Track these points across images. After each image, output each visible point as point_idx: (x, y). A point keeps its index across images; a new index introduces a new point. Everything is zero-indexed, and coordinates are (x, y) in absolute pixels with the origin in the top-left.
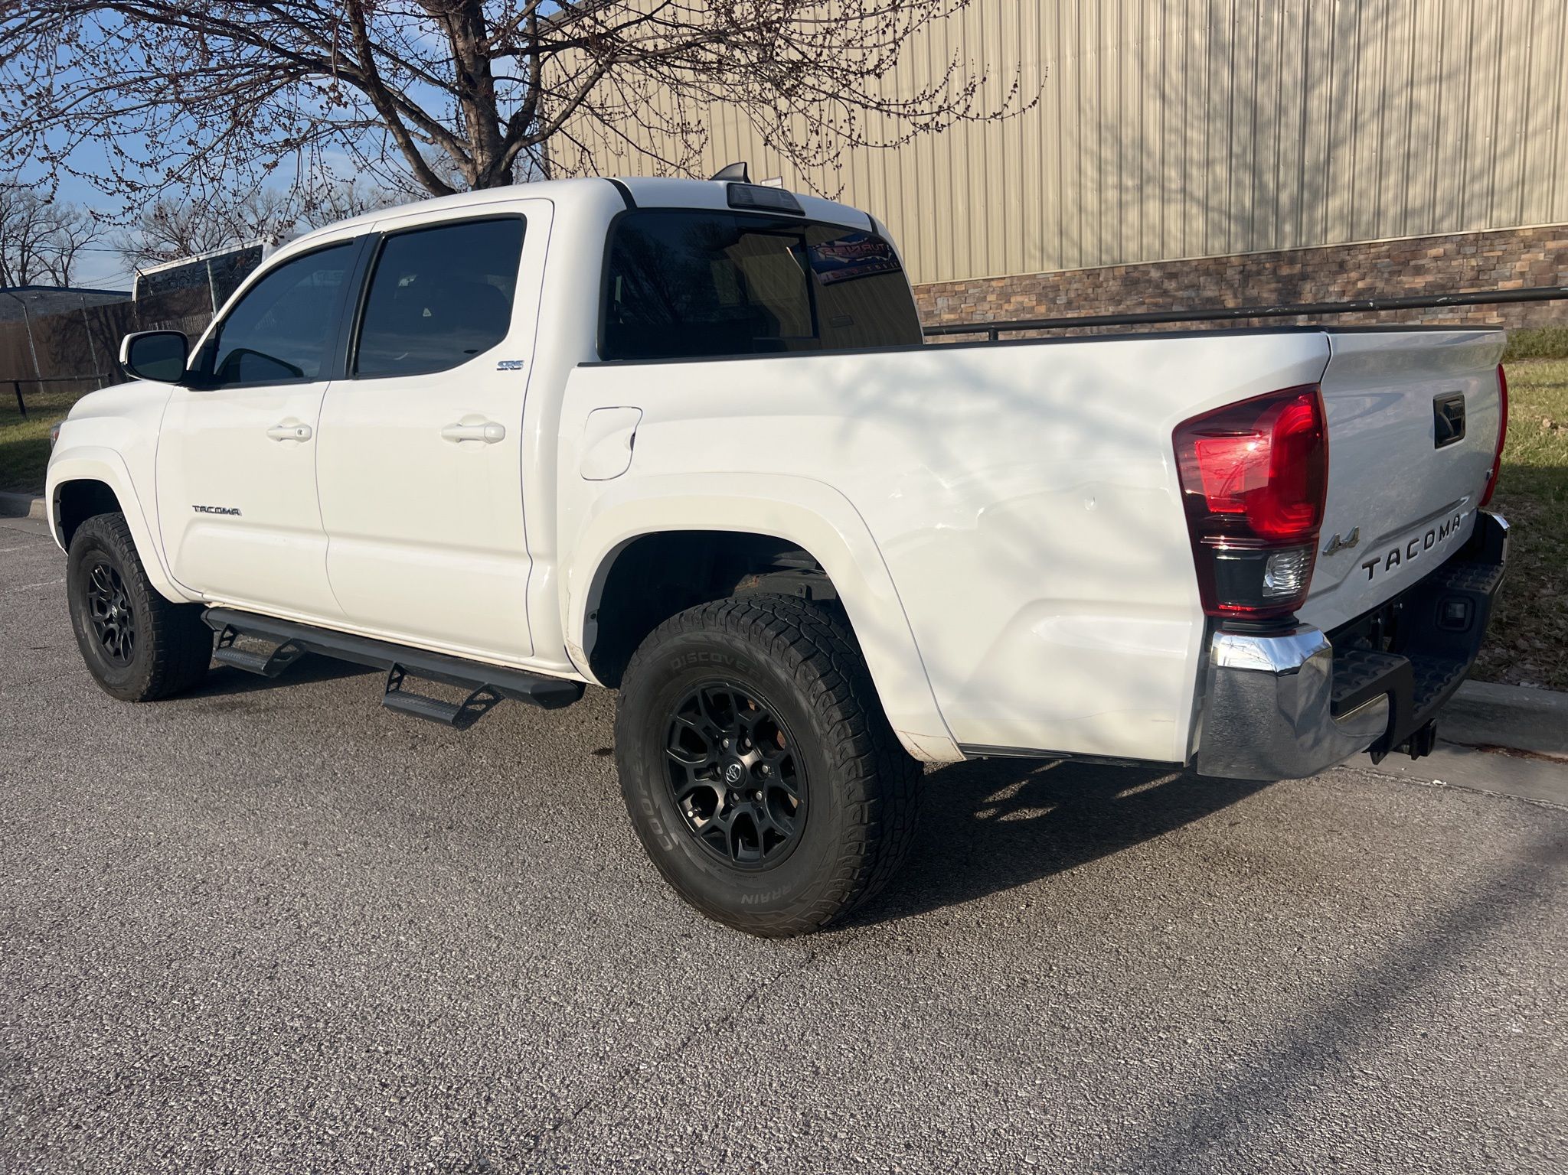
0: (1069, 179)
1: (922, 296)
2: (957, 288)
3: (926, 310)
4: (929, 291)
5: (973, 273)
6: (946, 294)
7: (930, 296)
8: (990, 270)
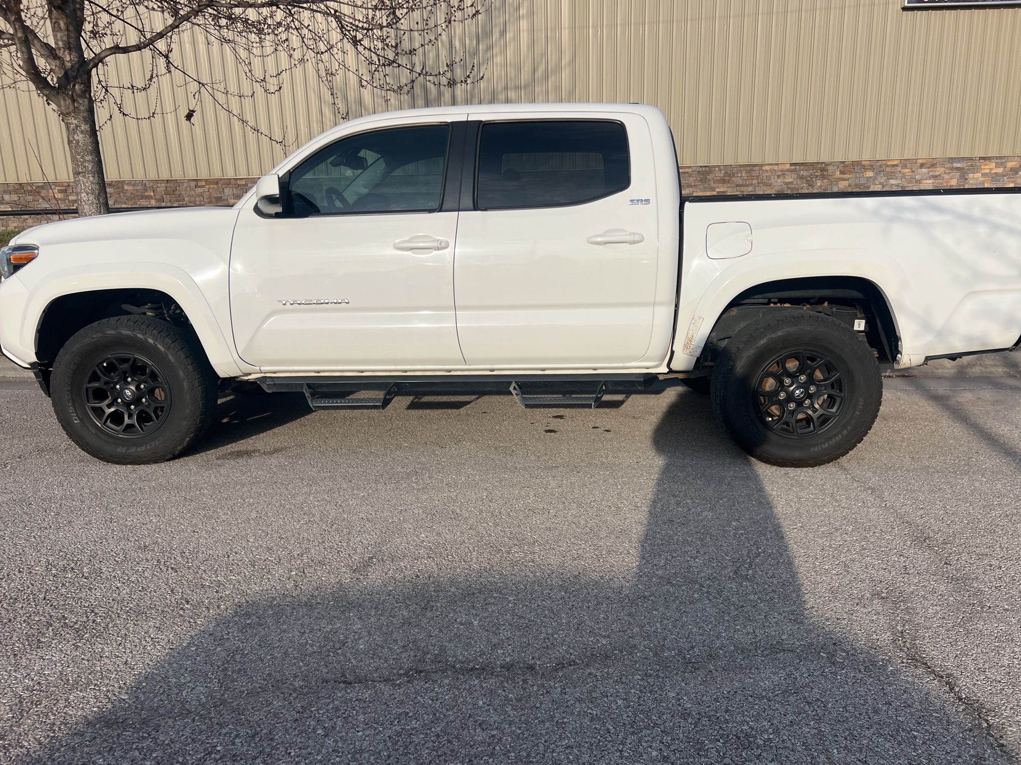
0: (315, 119)
1: (212, 186)
2: (239, 182)
3: (216, 196)
4: (217, 183)
5: (250, 173)
6: (231, 186)
7: (218, 187)
8: (263, 171)
